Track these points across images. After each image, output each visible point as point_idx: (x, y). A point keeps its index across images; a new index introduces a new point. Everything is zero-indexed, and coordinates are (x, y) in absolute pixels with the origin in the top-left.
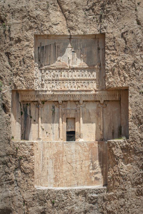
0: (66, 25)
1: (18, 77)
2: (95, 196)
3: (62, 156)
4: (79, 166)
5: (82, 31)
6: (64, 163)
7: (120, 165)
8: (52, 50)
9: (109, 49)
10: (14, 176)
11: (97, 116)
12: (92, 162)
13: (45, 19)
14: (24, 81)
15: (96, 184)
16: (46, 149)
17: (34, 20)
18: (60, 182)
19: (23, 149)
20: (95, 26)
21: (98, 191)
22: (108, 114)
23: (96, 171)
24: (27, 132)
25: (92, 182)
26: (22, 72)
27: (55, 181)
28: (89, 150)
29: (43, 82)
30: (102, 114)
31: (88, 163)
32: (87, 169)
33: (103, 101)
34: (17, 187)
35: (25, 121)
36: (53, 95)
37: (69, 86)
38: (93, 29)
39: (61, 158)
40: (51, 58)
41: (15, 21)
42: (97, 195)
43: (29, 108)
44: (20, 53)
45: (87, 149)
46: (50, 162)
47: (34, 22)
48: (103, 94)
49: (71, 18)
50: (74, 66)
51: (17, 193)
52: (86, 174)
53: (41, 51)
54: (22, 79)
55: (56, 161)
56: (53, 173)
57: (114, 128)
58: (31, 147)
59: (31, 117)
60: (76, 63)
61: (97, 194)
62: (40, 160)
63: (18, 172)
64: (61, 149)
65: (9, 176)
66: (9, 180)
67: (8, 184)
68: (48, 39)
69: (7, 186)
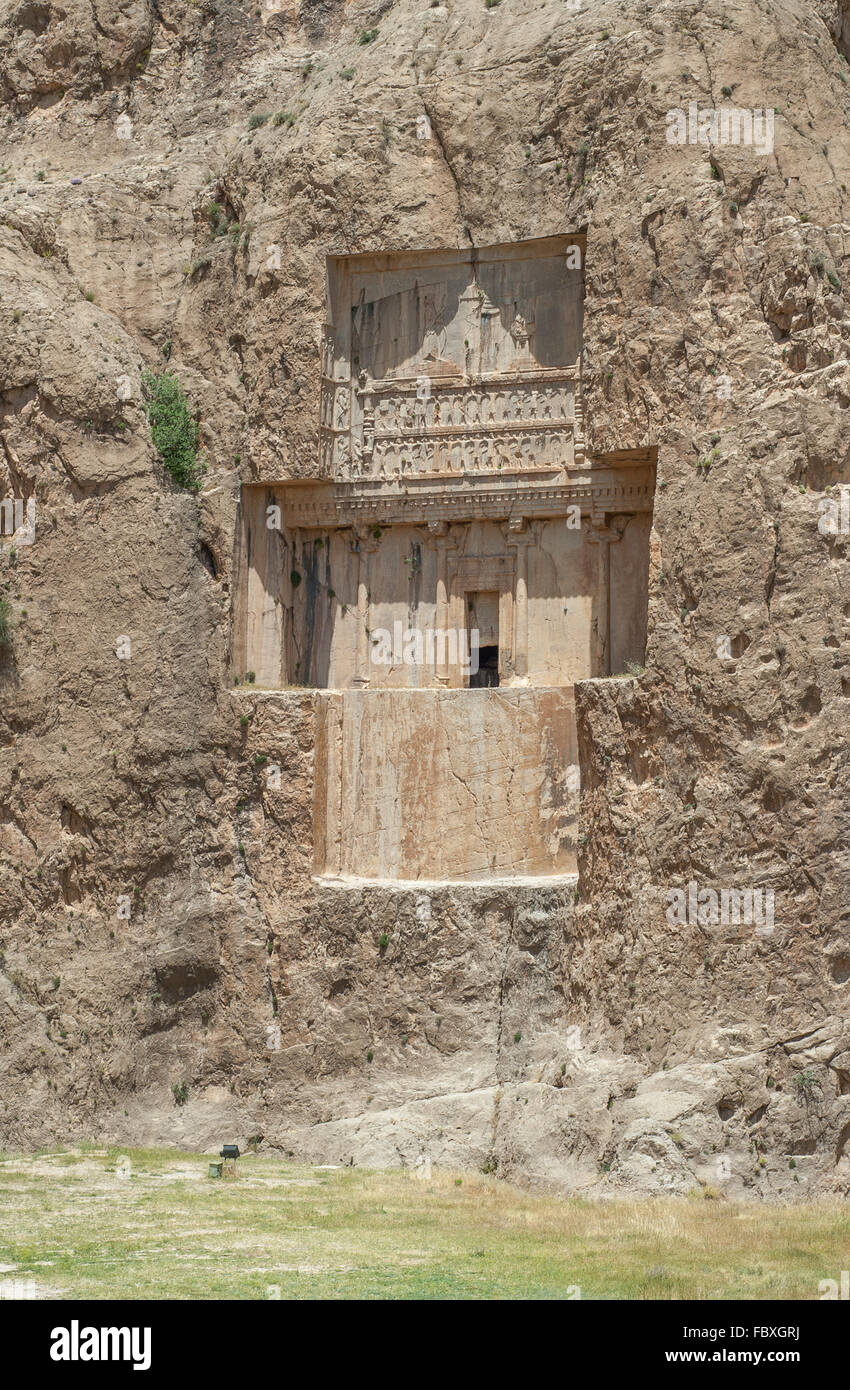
0: (454, 208)
1: (264, 432)
2: (538, 919)
3: (436, 752)
4: (498, 793)
5: (513, 227)
6: (441, 778)
7: (616, 785)
8: (405, 316)
9: (597, 293)
10: (232, 834)
11: (586, 580)
12: (552, 774)
13: (370, 191)
14: (282, 446)
15: (563, 868)
16: (374, 721)
17: (328, 197)
18: (423, 859)
19: (269, 721)
20: (559, 200)
21: (550, 899)
22: (630, 569)
23: (565, 813)
24: (315, 653)
25: (551, 857)
26: (277, 410)
27: (408, 855)
28: (542, 723)
29: (369, 448)
30: (602, 573)
31: (534, 777)
32: (531, 803)
33: (603, 516)
34: (246, 877)
35: (308, 611)
36: (404, 501)
37: (466, 457)
38: (551, 215)
39: (430, 757)
40: (400, 349)
41: (270, 210)
42: (547, 916)
43: (325, 554)
44: (271, 334)
45: (531, 721)
46: (388, 773)
47: (327, 205)
48: (601, 487)
49: (473, 179)
50: (488, 375)
51: (243, 903)
52: (527, 826)
53: (363, 324)
54: (276, 438)
55: (411, 770)
56: (399, 823)
59: (331, 594)
60: (496, 362)
61: (546, 908)
62: (351, 767)
63: (251, 816)
64: (431, 723)
65: (210, 835)
66: (212, 849)
67: (206, 864)
68: (388, 270)
69: (205, 872)
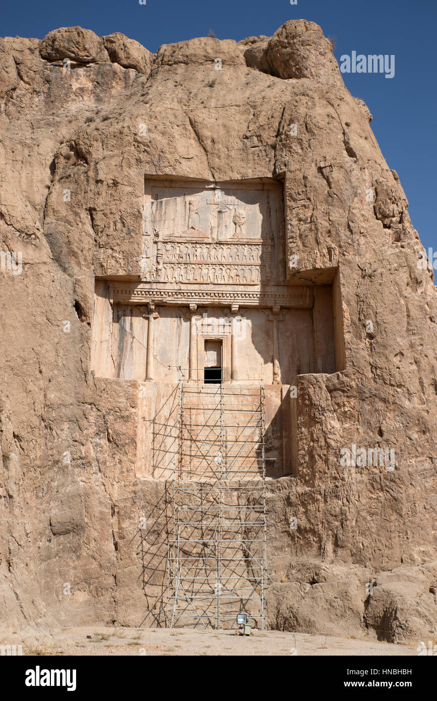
0: (206, 163)
1: (110, 251)
2: (269, 496)
3: (197, 414)
5: (238, 174)
7: (328, 425)
8: (179, 208)
10: (92, 451)
11: (266, 337)
13: (166, 149)
14: (120, 259)
16: (163, 397)
17: (145, 148)
19: (113, 393)
20: (263, 163)
21: (275, 487)
22: (288, 334)
23: (266, 446)
24: (123, 365)
26: (118, 241)
28: (253, 402)
29: (160, 267)
30: (275, 334)
33: (279, 307)
34: (99, 474)
35: (120, 344)
36: (178, 293)
37: (211, 275)
38: (259, 169)
40: (176, 223)
42: (274, 495)
43: (130, 318)
44: (115, 207)
45: (247, 400)
47: (145, 151)
48: (280, 293)
49: (216, 152)
50: (222, 238)
51: (98, 488)
53: (157, 210)
54: (117, 255)
57: (300, 362)
58: (131, 389)
59: (133, 337)
60: (226, 233)
61: (273, 491)
63: (102, 442)
65: (80, 451)
66: (81, 458)
67: (78, 466)
68: (171, 187)
69: (77, 470)
